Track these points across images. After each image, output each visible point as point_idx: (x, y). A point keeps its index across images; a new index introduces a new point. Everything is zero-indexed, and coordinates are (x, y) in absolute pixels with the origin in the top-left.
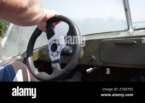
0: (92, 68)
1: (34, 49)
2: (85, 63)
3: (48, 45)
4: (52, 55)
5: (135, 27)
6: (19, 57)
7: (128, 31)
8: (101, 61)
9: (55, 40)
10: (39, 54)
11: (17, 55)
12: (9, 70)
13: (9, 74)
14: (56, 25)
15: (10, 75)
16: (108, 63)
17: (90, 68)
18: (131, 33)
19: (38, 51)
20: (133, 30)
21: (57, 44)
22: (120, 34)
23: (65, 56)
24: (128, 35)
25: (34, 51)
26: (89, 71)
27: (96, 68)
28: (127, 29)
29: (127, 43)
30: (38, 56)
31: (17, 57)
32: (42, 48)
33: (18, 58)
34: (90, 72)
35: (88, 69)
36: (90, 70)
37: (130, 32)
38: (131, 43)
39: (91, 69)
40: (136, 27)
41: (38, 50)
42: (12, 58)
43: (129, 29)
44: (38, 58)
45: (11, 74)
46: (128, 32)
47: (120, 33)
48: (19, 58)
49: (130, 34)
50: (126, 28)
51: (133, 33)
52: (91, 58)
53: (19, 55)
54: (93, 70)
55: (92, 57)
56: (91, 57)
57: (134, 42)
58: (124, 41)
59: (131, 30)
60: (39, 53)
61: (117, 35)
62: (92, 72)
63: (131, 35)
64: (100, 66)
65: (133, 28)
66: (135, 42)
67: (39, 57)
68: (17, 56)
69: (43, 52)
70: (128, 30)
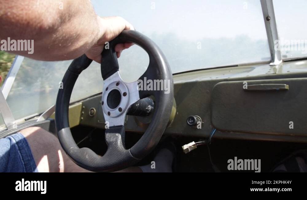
0: (195, 142)
1: (71, 102)
2: (179, 130)
3: (101, 93)
4: (109, 114)
5: (285, 56)
6: (40, 119)
7: (271, 64)
8: (214, 127)
9: (118, 84)
10: (83, 112)
11: (37, 114)
12: (19, 147)
13: (20, 153)
14: (123, 50)
15: (20, 157)
16: (229, 131)
17: (191, 142)
18: (277, 67)
19: (79, 106)
20: (281, 61)
21: (122, 92)
22: (255, 70)
23: (136, 116)
24: (271, 73)
25: (70, 107)
26: (187, 149)
27: (204, 141)
28: (269, 60)
29: (269, 89)
30: (81, 116)
31: (36, 118)
32: (88, 99)
33: (37, 121)
34: (190, 150)
35: (187, 143)
36: (190, 147)
37: (275, 65)
38: (278, 89)
39: (193, 143)
40: (287, 54)
41: (81, 103)
42: (26, 120)
43: (273, 60)
44: (81, 120)
45: (24, 155)
46: (271, 66)
47: (254, 68)
48: (40, 122)
49: (275, 69)
50: (268, 58)
51: (281, 67)
52: (193, 121)
53: (40, 115)
54: (197, 146)
55: (195, 118)
56: (193, 119)
57: (284, 86)
58: (262, 85)
59: (277, 62)
60: (83, 109)
61: (248, 71)
62: (194, 151)
63: (277, 73)
64: (210, 138)
65: (282, 58)
66: (287, 87)
67: (82, 118)
68: (36, 116)
69: (92, 108)
70: (271, 62)
